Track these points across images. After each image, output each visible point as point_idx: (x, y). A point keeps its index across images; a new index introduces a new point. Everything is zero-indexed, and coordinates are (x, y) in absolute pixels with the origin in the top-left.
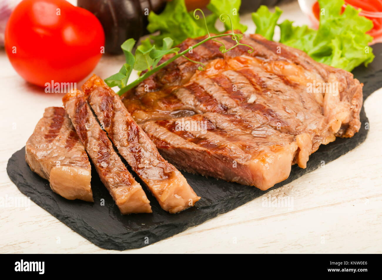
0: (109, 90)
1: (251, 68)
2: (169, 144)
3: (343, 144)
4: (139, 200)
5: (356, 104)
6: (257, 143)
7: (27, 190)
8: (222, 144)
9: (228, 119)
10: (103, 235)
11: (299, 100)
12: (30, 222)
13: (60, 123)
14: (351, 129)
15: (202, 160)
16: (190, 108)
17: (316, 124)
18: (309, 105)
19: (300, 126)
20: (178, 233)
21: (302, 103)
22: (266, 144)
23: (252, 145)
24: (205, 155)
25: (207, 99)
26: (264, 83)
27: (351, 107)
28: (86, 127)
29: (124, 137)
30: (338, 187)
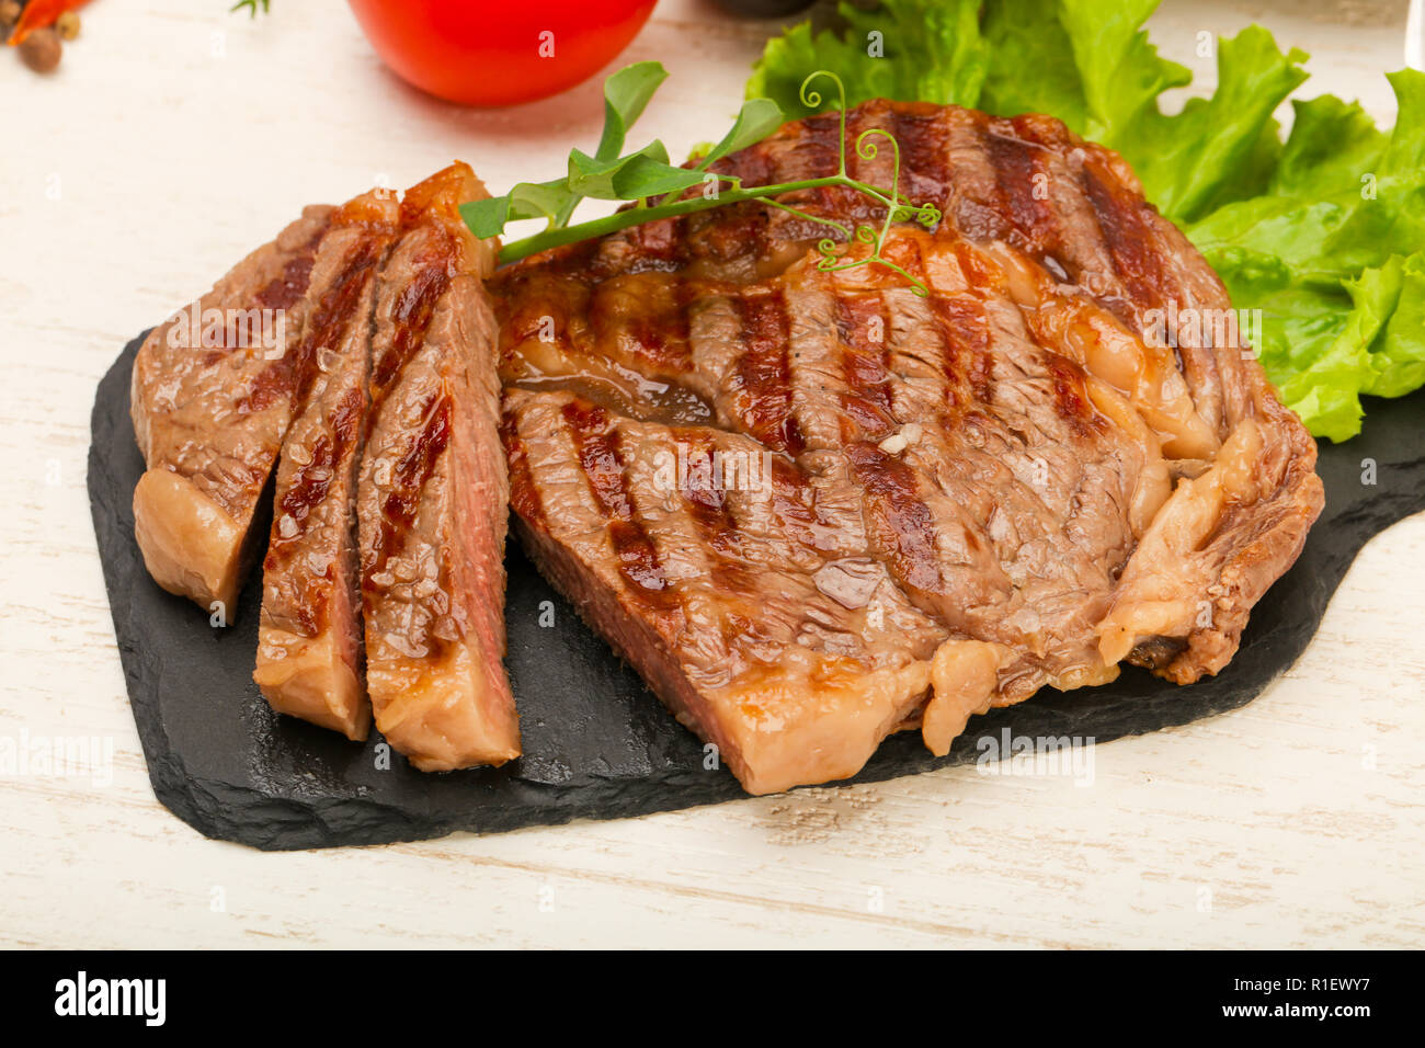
1: (991, 304)
2: (543, 516)
3: (1139, 700)
5: (1232, 584)
6: (803, 621)
8: (683, 590)
11: (1069, 492)
12: (38, 611)
14: (1190, 660)
15: (611, 613)
16: (704, 389)
18: (1089, 522)
20: (409, 839)
21: (1072, 506)
23: (774, 629)
25: (771, 380)
26: (992, 384)
27: (1210, 590)
28: (321, 359)
29: (395, 450)
30: (1015, 863)
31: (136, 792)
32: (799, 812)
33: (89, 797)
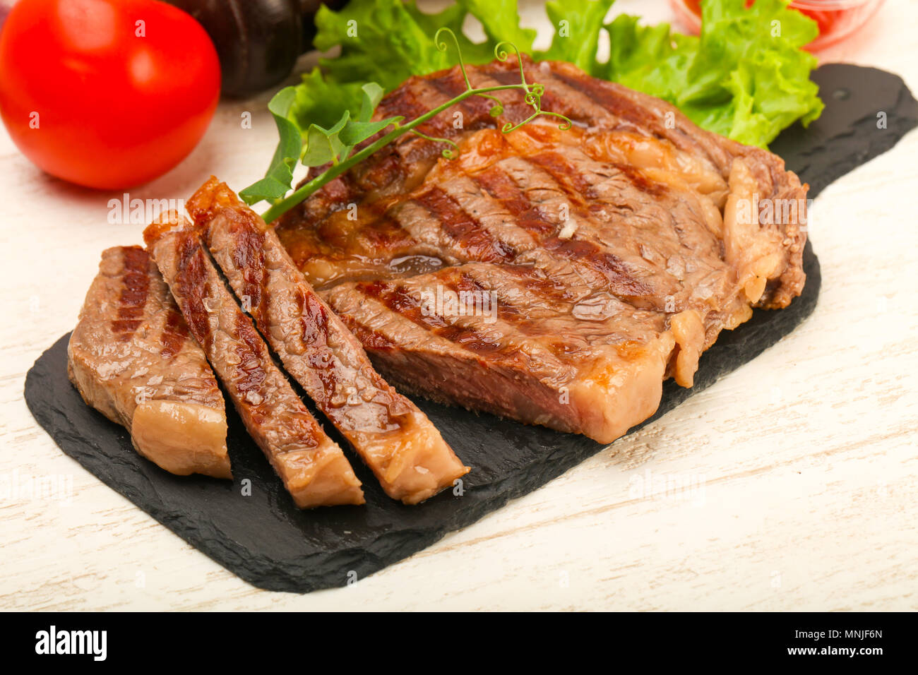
0: (250, 217)
1: (560, 150)
2: (393, 342)
3: (767, 324)
4: (337, 478)
6: (586, 336)
7: (79, 450)
8: (511, 343)
9: (519, 279)
10: (260, 560)
11: (671, 227)
12: (92, 525)
13: (141, 288)
14: (785, 290)
15: (468, 377)
16: (430, 250)
17: (712, 284)
18: (692, 237)
19: (677, 292)
20: (423, 548)
21: (677, 232)
22: (607, 337)
23: (576, 344)
24: (475, 369)
25: (469, 229)
26: (592, 188)
27: (785, 243)
28: (206, 306)
29: (295, 331)
30: (762, 428)
31: (238, 589)
32: (625, 451)
33: (211, 602)
